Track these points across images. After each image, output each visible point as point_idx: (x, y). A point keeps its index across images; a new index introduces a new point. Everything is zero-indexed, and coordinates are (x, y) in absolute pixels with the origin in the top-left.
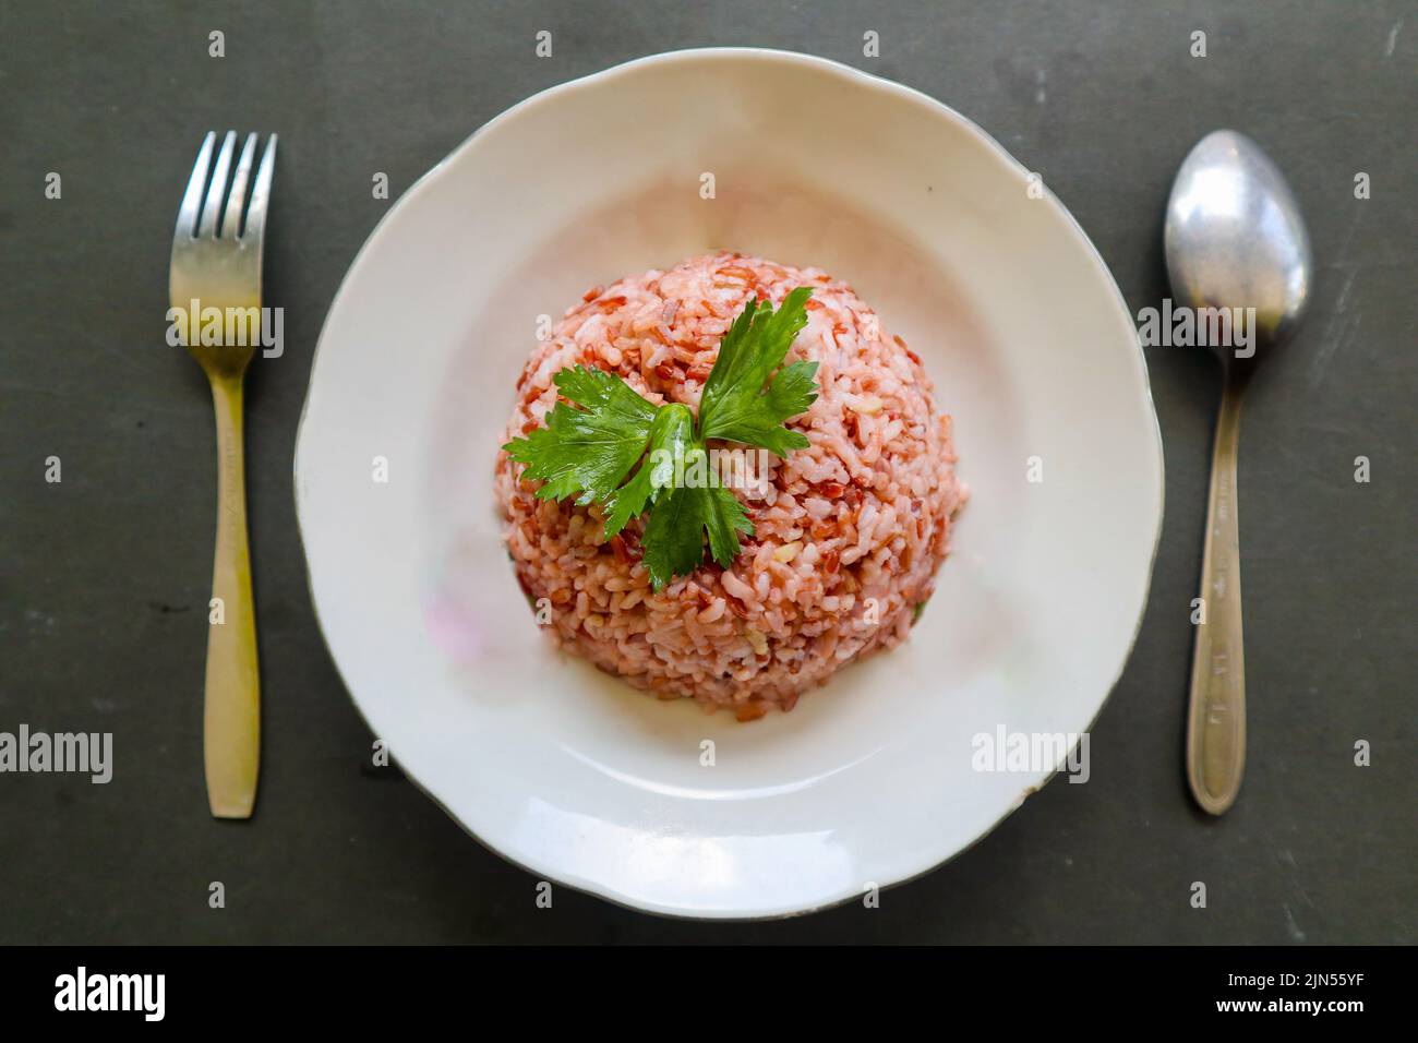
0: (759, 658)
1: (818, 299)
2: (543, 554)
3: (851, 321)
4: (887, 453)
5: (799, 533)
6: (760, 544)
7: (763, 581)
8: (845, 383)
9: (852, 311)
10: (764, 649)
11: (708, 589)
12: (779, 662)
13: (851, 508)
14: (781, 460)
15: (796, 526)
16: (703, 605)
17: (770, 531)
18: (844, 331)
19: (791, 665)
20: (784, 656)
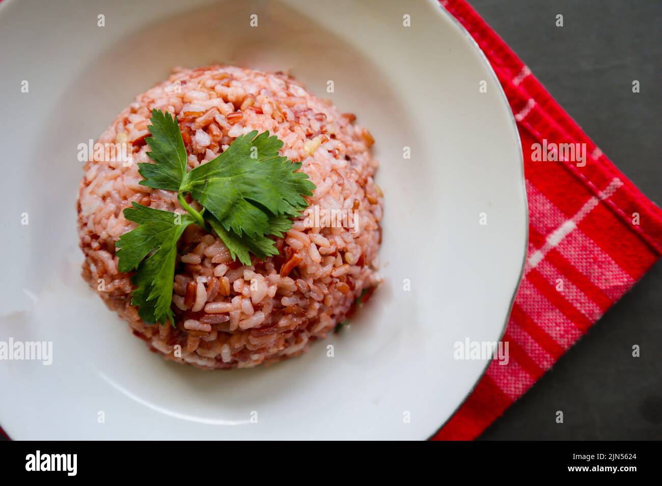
2: (320, 310)
10: (317, 140)
12: (322, 128)
19: (321, 120)
20: (316, 126)
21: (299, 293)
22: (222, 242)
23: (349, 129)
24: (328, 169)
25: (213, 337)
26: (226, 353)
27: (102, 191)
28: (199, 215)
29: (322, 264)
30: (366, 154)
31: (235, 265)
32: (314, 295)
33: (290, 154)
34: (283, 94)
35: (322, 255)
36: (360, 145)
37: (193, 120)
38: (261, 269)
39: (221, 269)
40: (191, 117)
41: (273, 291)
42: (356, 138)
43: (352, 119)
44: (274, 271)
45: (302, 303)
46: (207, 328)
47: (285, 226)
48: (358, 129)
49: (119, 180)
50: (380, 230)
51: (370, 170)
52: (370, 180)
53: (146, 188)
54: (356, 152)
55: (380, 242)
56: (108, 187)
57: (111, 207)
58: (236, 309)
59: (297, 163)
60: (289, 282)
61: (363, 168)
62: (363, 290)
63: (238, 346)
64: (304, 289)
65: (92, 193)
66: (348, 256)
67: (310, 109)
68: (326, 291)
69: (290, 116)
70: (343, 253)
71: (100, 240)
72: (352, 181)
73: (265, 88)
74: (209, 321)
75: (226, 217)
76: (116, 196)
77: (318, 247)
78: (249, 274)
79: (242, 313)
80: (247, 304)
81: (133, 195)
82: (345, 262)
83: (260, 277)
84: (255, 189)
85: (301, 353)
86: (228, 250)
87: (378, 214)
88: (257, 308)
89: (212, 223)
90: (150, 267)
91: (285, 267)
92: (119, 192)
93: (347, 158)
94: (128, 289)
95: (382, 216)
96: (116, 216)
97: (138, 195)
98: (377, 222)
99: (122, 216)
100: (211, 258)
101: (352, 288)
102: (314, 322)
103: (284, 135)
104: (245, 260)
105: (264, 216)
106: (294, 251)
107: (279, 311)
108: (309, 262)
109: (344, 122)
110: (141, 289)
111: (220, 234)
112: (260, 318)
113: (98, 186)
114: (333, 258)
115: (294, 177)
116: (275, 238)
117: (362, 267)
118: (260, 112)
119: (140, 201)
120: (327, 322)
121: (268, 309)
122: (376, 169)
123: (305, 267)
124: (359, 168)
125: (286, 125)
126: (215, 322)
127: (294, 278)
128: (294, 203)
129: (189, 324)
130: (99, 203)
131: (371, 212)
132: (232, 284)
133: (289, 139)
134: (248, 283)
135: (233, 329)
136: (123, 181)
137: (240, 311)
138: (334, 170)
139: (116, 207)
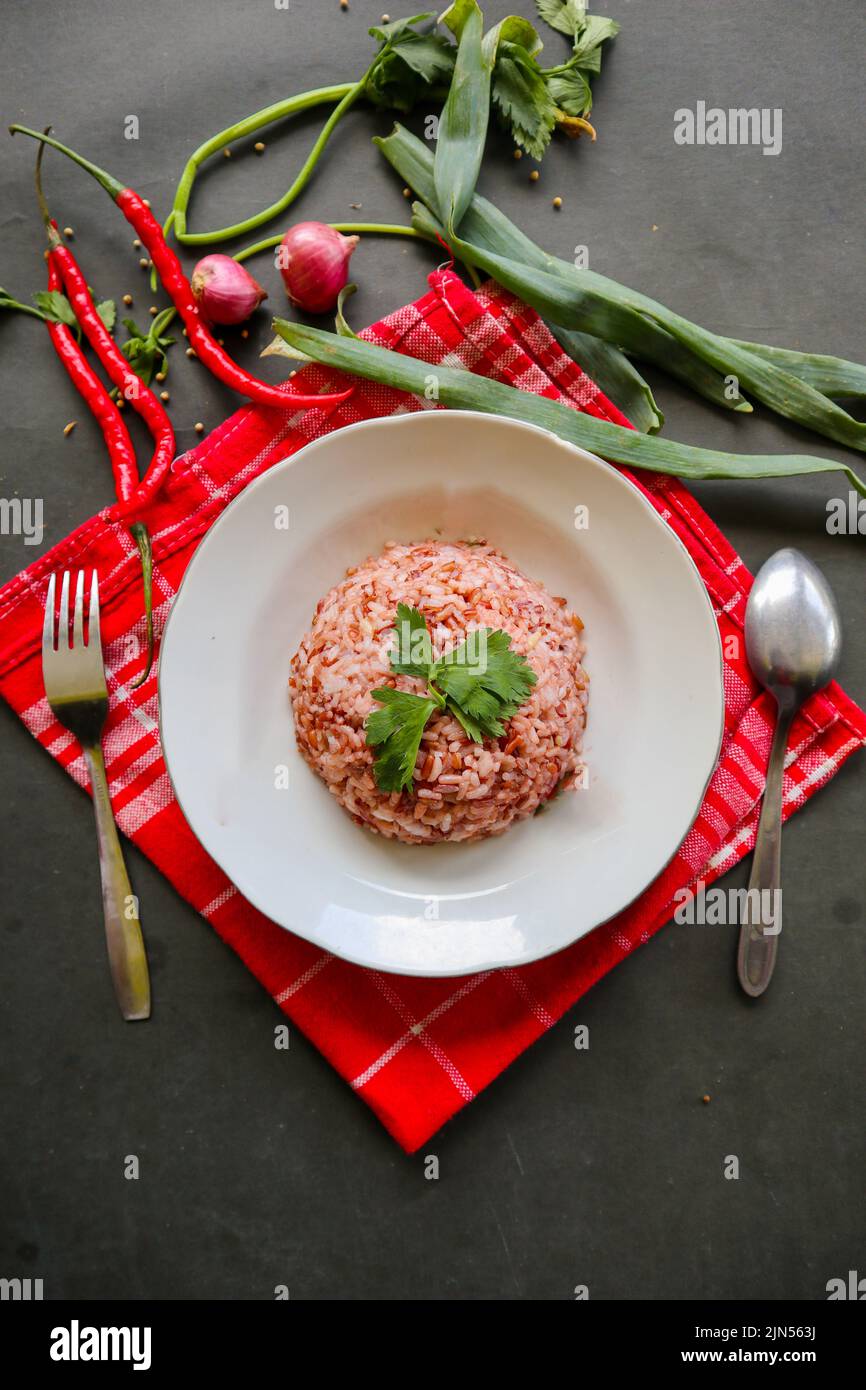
0: (544, 634)
1: (311, 682)
2: (531, 788)
3: (317, 657)
4: (391, 603)
8: (359, 647)
9: (309, 658)
10: (538, 633)
12: (540, 620)
18: (325, 659)
19: (539, 613)
20: (536, 619)
21: (518, 771)
22: (458, 722)
23: (560, 613)
24: (547, 661)
25: (441, 805)
26: (446, 821)
27: (350, 672)
28: (443, 698)
29: (538, 746)
30: (574, 639)
31: (467, 742)
32: (529, 773)
33: (516, 648)
34: (505, 587)
35: (540, 738)
36: (569, 630)
37: (434, 614)
38: (488, 747)
39: (455, 746)
40: (430, 611)
41: (497, 767)
42: (566, 622)
43: (563, 603)
44: (499, 750)
45: (518, 779)
46: (438, 796)
47: (511, 711)
48: (568, 613)
49: (366, 664)
50: (585, 714)
51: (579, 655)
52: (578, 665)
53: (392, 673)
54: (566, 638)
55: (584, 727)
56: (355, 669)
57: (359, 688)
58: (466, 780)
59: (523, 656)
60: (511, 759)
61: (574, 654)
62: (566, 773)
63: (460, 815)
64: (522, 767)
65: (336, 672)
66: (559, 738)
67: (530, 602)
68: (538, 770)
69: (515, 611)
70: (554, 736)
71: (346, 716)
72: (566, 670)
73: (490, 582)
74: (441, 790)
75: (465, 702)
76: (364, 679)
77: (537, 730)
78: (478, 751)
79: (470, 785)
80: (475, 777)
81: (379, 678)
82: (556, 745)
83: (487, 754)
84: (491, 680)
85: (503, 831)
86: (464, 729)
87: (584, 698)
88: (483, 781)
89: (451, 706)
90: (396, 742)
91: (509, 747)
92: (366, 675)
93: (561, 648)
94: (370, 760)
95: (588, 701)
96: (362, 696)
97: (384, 678)
98: (583, 707)
99: (368, 695)
100: (446, 736)
101: (559, 770)
102: (523, 799)
103: (512, 631)
104: (478, 738)
105: (497, 702)
106: (517, 733)
107: (500, 785)
108: (528, 743)
109: (555, 606)
110: (384, 760)
111: (458, 716)
112: (483, 790)
113: (344, 667)
114: (547, 740)
115: (521, 670)
116: (502, 721)
117: (569, 750)
118: (489, 607)
119: (386, 684)
120: (533, 801)
121: (491, 782)
122: (583, 654)
123: (525, 747)
124: (569, 656)
125: (512, 620)
126: (445, 792)
127: (515, 756)
128: (520, 692)
129: (423, 793)
130: (345, 682)
131: (577, 696)
132: (463, 759)
133: (517, 634)
134: (477, 759)
135: (459, 799)
136: (370, 665)
137: (468, 783)
138: (552, 662)
139: (363, 688)
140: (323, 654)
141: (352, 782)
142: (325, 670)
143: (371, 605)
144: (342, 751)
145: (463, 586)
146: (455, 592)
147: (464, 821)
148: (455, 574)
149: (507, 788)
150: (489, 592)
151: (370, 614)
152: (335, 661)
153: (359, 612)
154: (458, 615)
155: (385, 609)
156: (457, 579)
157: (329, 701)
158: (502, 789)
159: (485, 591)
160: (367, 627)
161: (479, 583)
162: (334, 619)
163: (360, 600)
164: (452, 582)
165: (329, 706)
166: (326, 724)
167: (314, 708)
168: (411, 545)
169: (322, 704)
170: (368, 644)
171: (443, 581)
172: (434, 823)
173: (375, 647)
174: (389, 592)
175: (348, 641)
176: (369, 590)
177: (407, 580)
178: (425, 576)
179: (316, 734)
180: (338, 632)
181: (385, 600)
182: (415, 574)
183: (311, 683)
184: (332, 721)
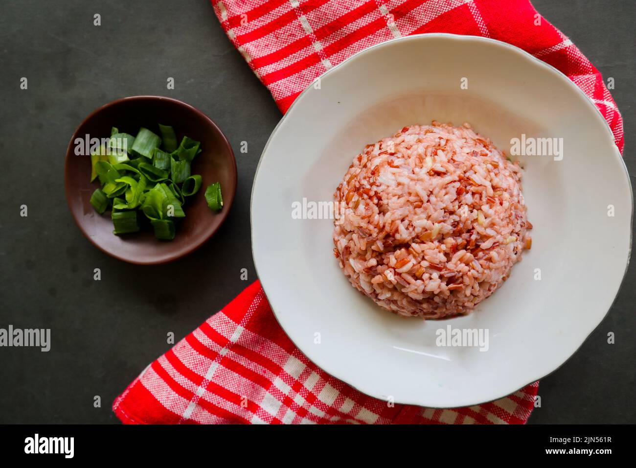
0: (516, 240)
3: (386, 156)
4: (452, 160)
5: (475, 211)
6: (473, 228)
7: (490, 232)
8: (417, 170)
9: (381, 153)
10: (514, 237)
11: (485, 256)
13: (471, 184)
14: (441, 209)
15: (472, 212)
16: (490, 260)
17: (469, 222)
18: (391, 161)
19: (522, 226)
21: (445, 300)
24: (507, 257)
25: (390, 287)
26: (385, 295)
27: (401, 179)
31: (433, 268)
32: (448, 305)
34: (516, 199)
38: (441, 278)
39: (425, 264)
40: (470, 182)
41: (437, 291)
44: (445, 283)
45: (441, 304)
46: (394, 281)
48: (528, 235)
49: (414, 183)
53: (424, 199)
56: (405, 181)
57: (398, 191)
60: (447, 292)
63: (395, 298)
64: (448, 301)
65: (394, 174)
67: (521, 217)
69: (512, 217)
70: (476, 297)
71: (380, 202)
73: (510, 190)
74: (399, 280)
76: (406, 189)
77: (473, 289)
78: (435, 276)
80: (422, 287)
81: (415, 196)
82: (472, 301)
83: (438, 281)
88: (423, 292)
91: (452, 286)
92: (409, 189)
96: (399, 198)
97: (417, 198)
99: (401, 201)
100: (426, 255)
103: (504, 227)
106: (462, 282)
107: (429, 300)
108: (463, 291)
112: (419, 297)
113: (400, 175)
119: (416, 202)
121: (427, 296)
123: (460, 293)
125: (508, 220)
126: (401, 283)
127: (451, 293)
130: (394, 183)
132: (424, 273)
133: (504, 230)
134: (431, 279)
135: (403, 290)
136: (416, 185)
137: (416, 288)
138: (508, 259)
139: (402, 194)
140: (393, 158)
141: (355, 236)
142: (387, 167)
143: (440, 152)
144: (363, 218)
145: (496, 181)
146: (491, 181)
147: (395, 302)
148: (496, 171)
149: (431, 304)
150: (506, 195)
151: (436, 157)
152: (397, 167)
153: (430, 151)
154: (484, 196)
155: (447, 161)
156: (496, 175)
157: (378, 186)
158: (427, 302)
159: (504, 193)
160: (429, 163)
161: (504, 186)
162: (412, 143)
163: (434, 144)
164: (492, 174)
165: (375, 188)
166: (365, 196)
167: (365, 182)
168: (477, 134)
169: (371, 185)
170: (422, 173)
171: (488, 170)
172: (378, 291)
173: (427, 177)
174: (455, 153)
175: (412, 161)
176: (443, 142)
177: (468, 153)
178: (480, 158)
179: (353, 196)
180: (409, 152)
181: (450, 155)
182: (474, 154)
183: (373, 168)
184: (370, 198)
